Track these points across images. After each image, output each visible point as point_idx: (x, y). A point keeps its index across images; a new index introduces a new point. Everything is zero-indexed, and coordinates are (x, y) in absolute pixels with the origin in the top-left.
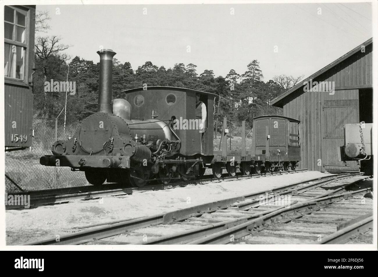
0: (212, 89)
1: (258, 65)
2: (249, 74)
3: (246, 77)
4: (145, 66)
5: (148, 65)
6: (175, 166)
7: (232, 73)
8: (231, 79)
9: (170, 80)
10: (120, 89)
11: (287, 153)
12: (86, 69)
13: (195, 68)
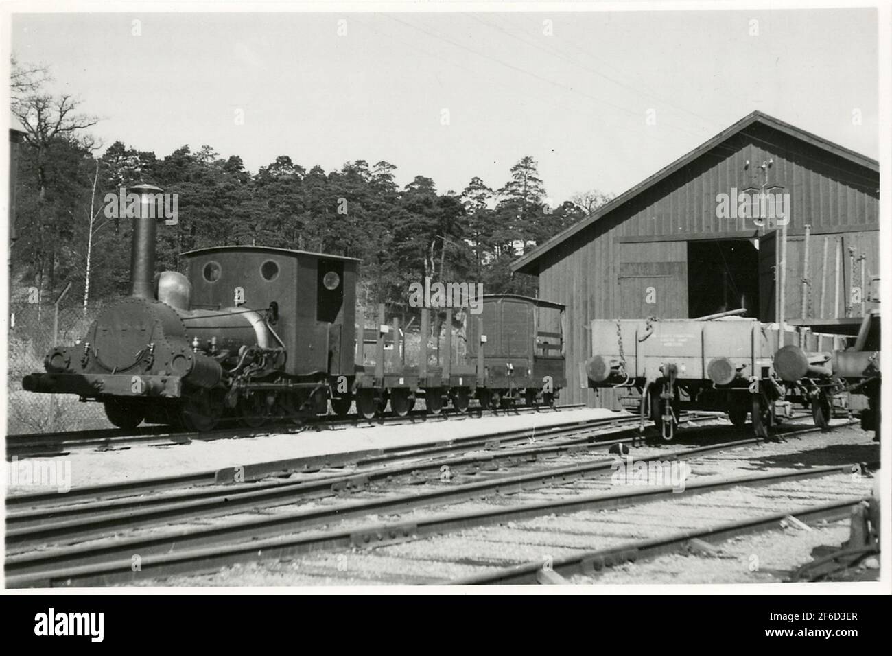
0: (427, 221)
1: (535, 167)
2: (514, 188)
3: (508, 194)
4: (276, 166)
5: (283, 164)
6: (272, 395)
7: (476, 184)
8: (474, 198)
9: (331, 199)
10: (218, 217)
11: (530, 372)
12: (139, 170)
13: (392, 172)
